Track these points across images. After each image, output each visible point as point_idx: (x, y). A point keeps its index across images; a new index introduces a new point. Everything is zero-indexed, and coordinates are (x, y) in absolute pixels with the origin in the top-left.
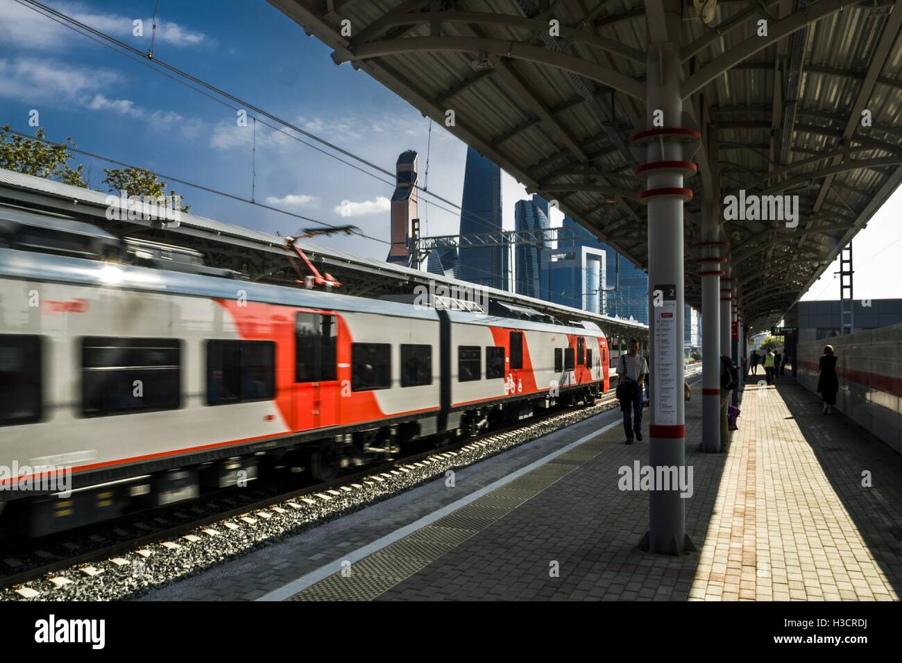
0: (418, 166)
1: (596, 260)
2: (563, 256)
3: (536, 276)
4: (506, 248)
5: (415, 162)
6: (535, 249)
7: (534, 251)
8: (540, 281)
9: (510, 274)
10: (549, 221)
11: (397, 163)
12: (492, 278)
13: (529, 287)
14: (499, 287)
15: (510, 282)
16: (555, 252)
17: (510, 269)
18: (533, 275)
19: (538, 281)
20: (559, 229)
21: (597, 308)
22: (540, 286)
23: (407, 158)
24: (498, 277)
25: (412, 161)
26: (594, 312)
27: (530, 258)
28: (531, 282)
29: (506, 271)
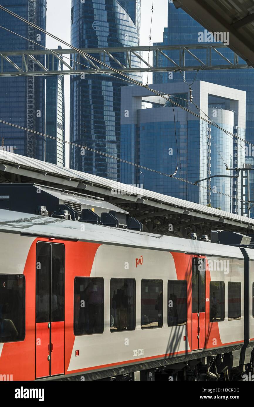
1: (228, 108)
3: (111, 136)
4: (52, 81)
6: (110, 84)
7: (107, 88)
8: (118, 147)
9: (59, 131)
10: (138, 30)
12: (25, 138)
13: (97, 155)
14: (37, 156)
15: (59, 144)
17: (59, 121)
18: (104, 133)
19: (114, 146)
20: (156, 48)
21: (228, 201)
22: (119, 156)
24: (37, 137)
26: (223, 209)
27: (99, 99)
28: (101, 148)
29: (52, 124)
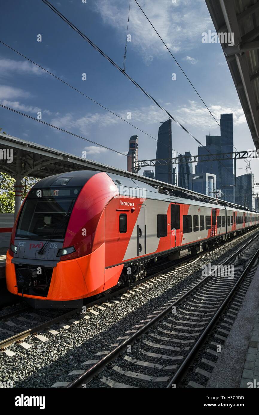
0: (138, 141)
1: (212, 178)
2: (198, 177)
3: (187, 185)
5: (137, 139)
6: (186, 174)
11: (130, 140)
16: (195, 175)
18: (185, 185)
19: (188, 187)
23: (134, 138)
25: (136, 139)
27: (184, 178)
